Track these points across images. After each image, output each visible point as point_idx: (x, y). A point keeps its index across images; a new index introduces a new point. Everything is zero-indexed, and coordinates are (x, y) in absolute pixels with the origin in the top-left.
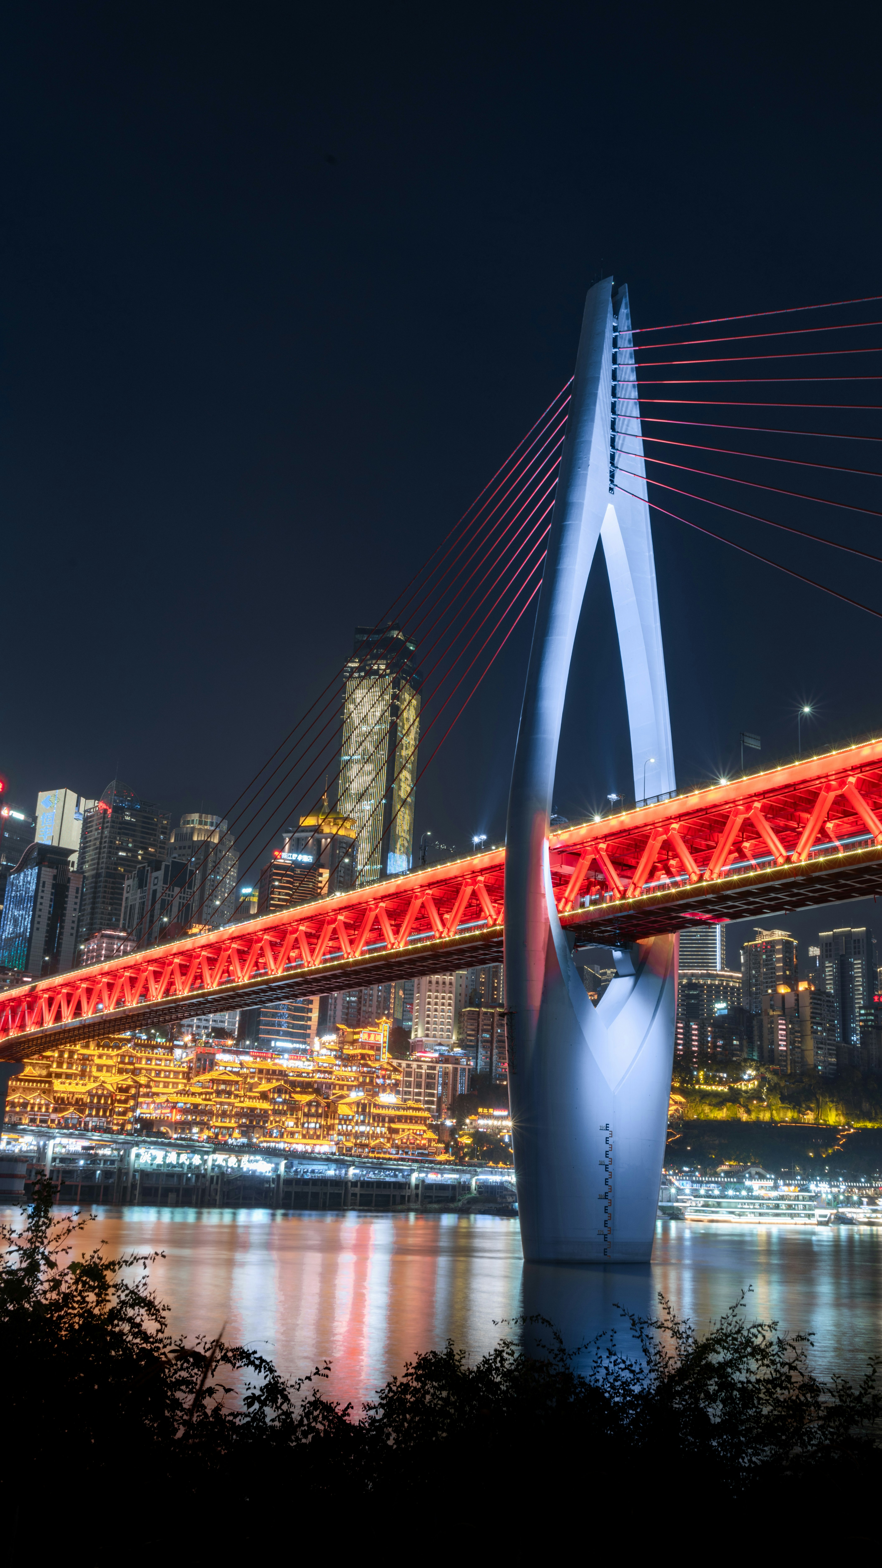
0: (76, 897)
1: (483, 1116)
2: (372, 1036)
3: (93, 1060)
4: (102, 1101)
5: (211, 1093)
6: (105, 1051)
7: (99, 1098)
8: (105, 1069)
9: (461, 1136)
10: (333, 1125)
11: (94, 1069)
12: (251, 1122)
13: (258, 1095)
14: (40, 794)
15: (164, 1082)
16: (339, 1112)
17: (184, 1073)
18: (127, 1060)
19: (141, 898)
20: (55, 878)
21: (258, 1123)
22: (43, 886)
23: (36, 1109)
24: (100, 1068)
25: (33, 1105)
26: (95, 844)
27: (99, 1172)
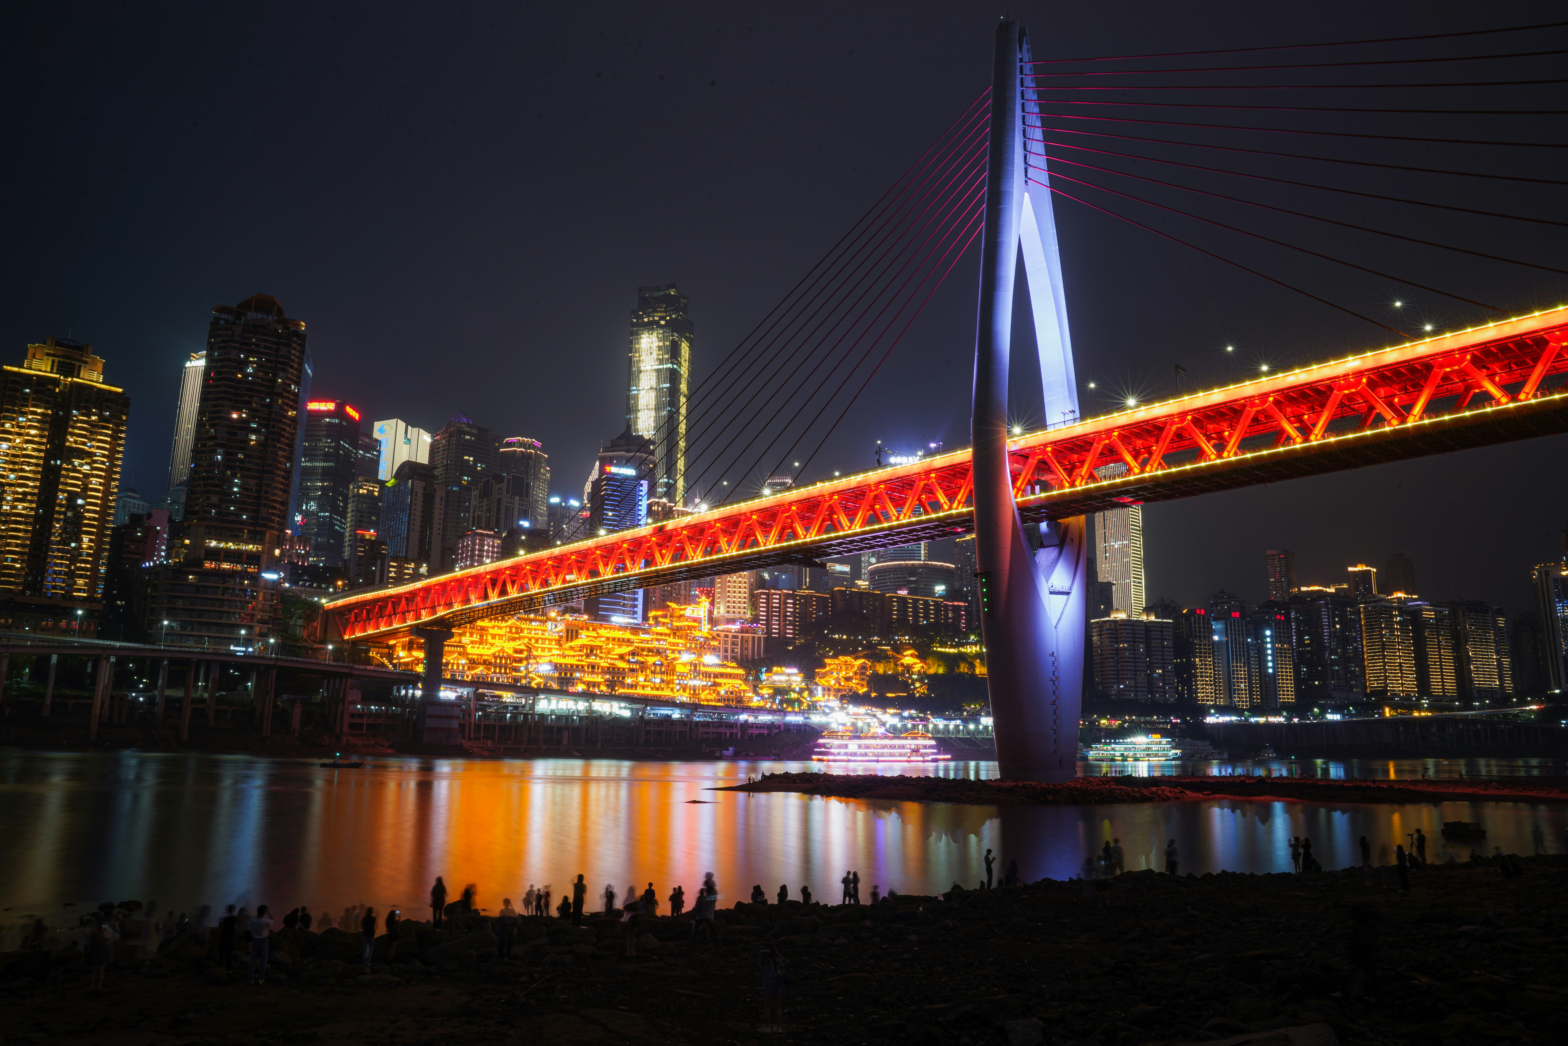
0: (441, 504)
1: (777, 674)
2: (695, 612)
3: (488, 630)
4: (503, 661)
5: (582, 656)
6: (497, 623)
7: (501, 658)
8: (497, 637)
9: (761, 689)
10: (673, 680)
11: (489, 637)
12: (613, 677)
13: (617, 657)
14: (375, 423)
15: (542, 648)
16: (677, 670)
17: (556, 640)
18: (514, 630)
19: (487, 505)
20: (425, 488)
21: (618, 678)
22: (416, 496)
23: (455, 667)
24: (494, 636)
25: (453, 664)
26: (442, 462)
27: (509, 715)
